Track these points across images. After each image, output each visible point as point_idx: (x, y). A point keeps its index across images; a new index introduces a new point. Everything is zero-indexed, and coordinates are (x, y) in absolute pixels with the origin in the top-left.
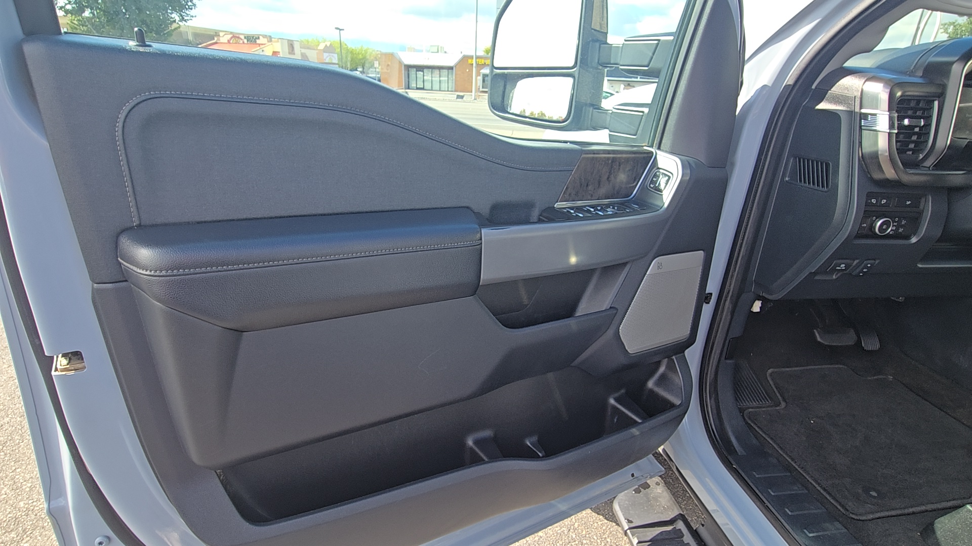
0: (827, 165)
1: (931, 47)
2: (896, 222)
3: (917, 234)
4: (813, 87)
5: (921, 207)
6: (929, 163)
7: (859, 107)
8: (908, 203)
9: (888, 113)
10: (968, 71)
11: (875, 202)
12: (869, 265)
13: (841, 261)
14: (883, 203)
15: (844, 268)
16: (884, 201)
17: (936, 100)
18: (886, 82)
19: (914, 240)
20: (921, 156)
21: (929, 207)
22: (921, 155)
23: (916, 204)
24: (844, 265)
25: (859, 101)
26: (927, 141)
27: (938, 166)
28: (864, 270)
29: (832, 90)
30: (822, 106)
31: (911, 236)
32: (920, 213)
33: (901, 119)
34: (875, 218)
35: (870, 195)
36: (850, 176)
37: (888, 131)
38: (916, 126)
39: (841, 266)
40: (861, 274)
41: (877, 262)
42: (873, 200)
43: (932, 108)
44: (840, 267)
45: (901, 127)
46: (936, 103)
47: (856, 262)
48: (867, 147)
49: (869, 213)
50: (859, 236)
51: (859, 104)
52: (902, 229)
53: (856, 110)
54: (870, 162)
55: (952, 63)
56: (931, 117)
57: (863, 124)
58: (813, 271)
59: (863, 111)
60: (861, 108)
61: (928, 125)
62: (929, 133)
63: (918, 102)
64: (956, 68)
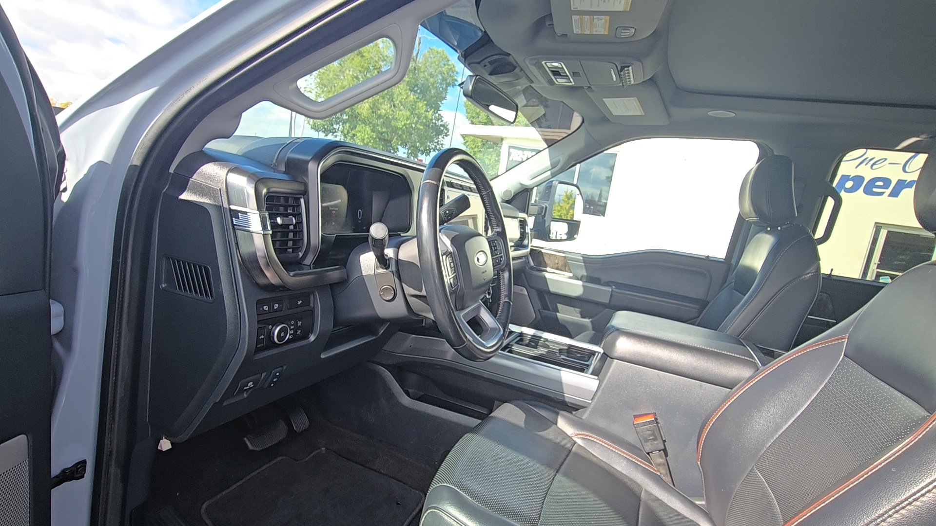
0: (206, 270)
1: (288, 142)
2: (292, 325)
3: (314, 331)
4: (171, 170)
5: (312, 305)
6: (309, 260)
7: (226, 202)
8: (300, 302)
9: (258, 212)
10: (322, 171)
11: (267, 309)
12: (278, 374)
13: (248, 379)
14: (275, 308)
15: (253, 386)
16: (276, 306)
17: (301, 198)
18: (250, 176)
19: (312, 338)
20: (301, 255)
21: (318, 303)
22: (300, 253)
23: (306, 303)
24: (252, 383)
25: (225, 195)
26: (302, 239)
27: (317, 263)
28: (274, 380)
29: (193, 177)
30: (185, 196)
31: (309, 334)
32: (312, 312)
33: (273, 217)
34: (271, 326)
35: (260, 303)
36: (233, 283)
37: (262, 232)
38: (291, 225)
39: (249, 385)
40: (272, 385)
41: (285, 367)
42: (265, 307)
43: (299, 205)
44: (247, 386)
45: (274, 226)
46: (302, 201)
47: (264, 375)
48: (245, 249)
49: (264, 323)
50: (258, 350)
51: (226, 198)
52: (300, 331)
53: (224, 206)
54: (250, 265)
55: (308, 162)
56: (300, 214)
57: (234, 223)
58: (218, 401)
59: (233, 207)
60: (229, 204)
61: (300, 223)
62: (302, 231)
63: (287, 199)
64: (312, 166)
